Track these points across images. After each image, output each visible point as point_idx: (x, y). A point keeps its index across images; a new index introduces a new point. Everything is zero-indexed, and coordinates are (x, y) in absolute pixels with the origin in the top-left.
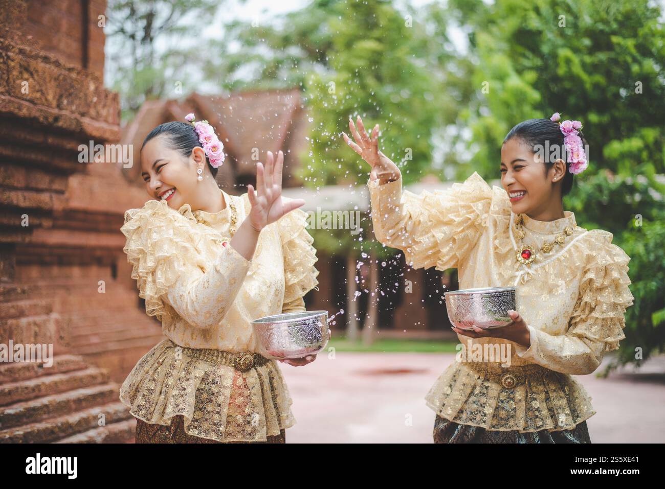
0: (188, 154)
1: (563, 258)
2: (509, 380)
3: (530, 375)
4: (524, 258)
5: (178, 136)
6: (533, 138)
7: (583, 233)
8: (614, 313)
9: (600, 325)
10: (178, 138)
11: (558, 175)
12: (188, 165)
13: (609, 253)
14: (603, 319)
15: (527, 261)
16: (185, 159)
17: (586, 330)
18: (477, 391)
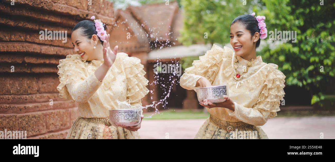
0: (90, 38)
1: (256, 76)
2: (230, 129)
3: (239, 126)
4: (238, 78)
5: (86, 29)
6: (246, 22)
7: (265, 65)
8: (276, 100)
9: (270, 104)
10: (86, 31)
11: (256, 39)
12: (90, 43)
13: (275, 74)
14: (271, 102)
15: (239, 79)
16: (89, 40)
17: (264, 106)
18: (216, 133)
